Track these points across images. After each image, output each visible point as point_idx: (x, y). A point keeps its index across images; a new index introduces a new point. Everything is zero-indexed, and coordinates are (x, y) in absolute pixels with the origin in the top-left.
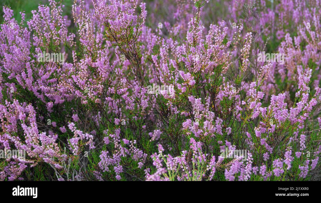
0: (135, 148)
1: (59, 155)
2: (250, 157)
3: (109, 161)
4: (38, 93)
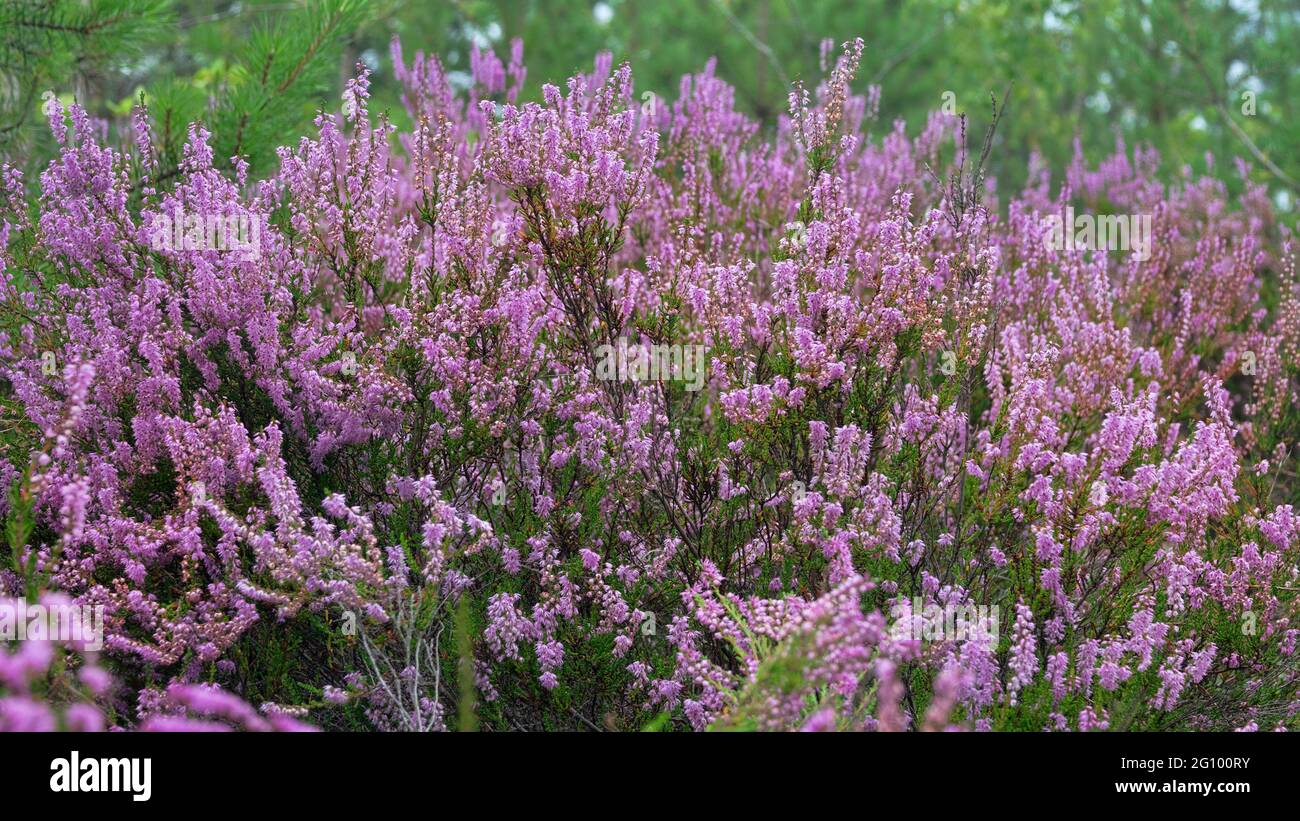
0: (607, 587)
1: (380, 580)
2: (1025, 618)
3: (520, 626)
4: (287, 403)
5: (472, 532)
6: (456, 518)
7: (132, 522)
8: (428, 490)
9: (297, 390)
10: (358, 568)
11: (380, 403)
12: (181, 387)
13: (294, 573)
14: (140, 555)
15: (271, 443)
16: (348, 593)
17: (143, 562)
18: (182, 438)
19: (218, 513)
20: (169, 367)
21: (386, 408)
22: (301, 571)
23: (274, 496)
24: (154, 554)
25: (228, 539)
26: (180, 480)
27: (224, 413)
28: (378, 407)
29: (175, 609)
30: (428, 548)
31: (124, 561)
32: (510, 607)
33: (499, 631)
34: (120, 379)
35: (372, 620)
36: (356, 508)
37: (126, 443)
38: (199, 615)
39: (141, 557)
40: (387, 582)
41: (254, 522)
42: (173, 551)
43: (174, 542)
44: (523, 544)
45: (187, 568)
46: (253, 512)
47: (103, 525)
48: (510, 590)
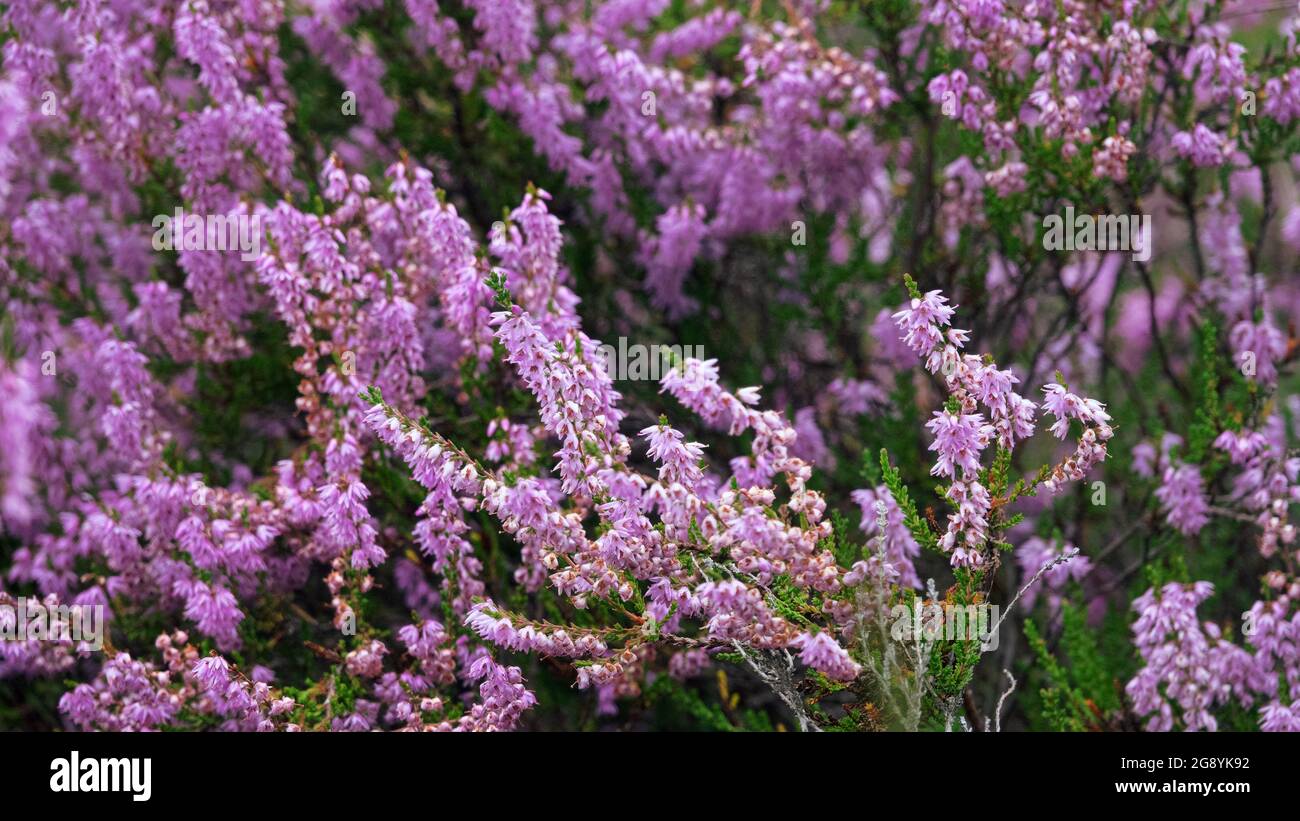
1: (829, 570)
3: (1219, 665)
4: (571, 143)
5: (1060, 428)
6: (1015, 398)
7: (199, 491)
8: (934, 330)
9: (596, 109)
10: (768, 547)
11: (810, 122)
12: (292, 129)
13: (609, 573)
14: (222, 567)
15: (532, 248)
16: (749, 614)
17: (233, 586)
18: (302, 258)
19: (401, 438)
20: (256, 80)
21: (827, 134)
22: (629, 568)
23: (539, 381)
24: (257, 563)
25: (440, 505)
26: (306, 366)
27: (403, 185)
28: (806, 133)
29: (321, 698)
30: (945, 481)
31: (180, 587)
32: (1187, 617)
33: (1163, 685)
34: (134, 120)
35: (822, 677)
36: (750, 393)
37: (162, 286)
38: (384, 709)
39: (221, 573)
40: (848, 577)
41: (506, 459)
42: (305, 552)
43: (306, 530)
44: (1210, 452)
45: (343, 591)
46: (500, 435)
47: (125, 503)
48: (1185, 576)
